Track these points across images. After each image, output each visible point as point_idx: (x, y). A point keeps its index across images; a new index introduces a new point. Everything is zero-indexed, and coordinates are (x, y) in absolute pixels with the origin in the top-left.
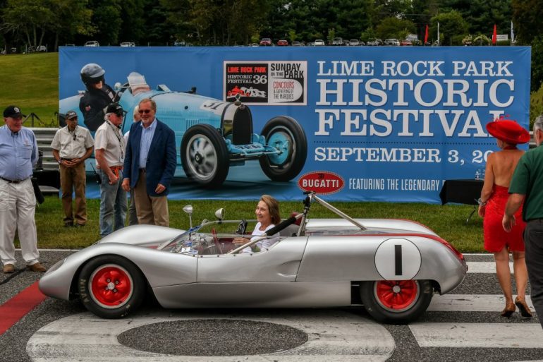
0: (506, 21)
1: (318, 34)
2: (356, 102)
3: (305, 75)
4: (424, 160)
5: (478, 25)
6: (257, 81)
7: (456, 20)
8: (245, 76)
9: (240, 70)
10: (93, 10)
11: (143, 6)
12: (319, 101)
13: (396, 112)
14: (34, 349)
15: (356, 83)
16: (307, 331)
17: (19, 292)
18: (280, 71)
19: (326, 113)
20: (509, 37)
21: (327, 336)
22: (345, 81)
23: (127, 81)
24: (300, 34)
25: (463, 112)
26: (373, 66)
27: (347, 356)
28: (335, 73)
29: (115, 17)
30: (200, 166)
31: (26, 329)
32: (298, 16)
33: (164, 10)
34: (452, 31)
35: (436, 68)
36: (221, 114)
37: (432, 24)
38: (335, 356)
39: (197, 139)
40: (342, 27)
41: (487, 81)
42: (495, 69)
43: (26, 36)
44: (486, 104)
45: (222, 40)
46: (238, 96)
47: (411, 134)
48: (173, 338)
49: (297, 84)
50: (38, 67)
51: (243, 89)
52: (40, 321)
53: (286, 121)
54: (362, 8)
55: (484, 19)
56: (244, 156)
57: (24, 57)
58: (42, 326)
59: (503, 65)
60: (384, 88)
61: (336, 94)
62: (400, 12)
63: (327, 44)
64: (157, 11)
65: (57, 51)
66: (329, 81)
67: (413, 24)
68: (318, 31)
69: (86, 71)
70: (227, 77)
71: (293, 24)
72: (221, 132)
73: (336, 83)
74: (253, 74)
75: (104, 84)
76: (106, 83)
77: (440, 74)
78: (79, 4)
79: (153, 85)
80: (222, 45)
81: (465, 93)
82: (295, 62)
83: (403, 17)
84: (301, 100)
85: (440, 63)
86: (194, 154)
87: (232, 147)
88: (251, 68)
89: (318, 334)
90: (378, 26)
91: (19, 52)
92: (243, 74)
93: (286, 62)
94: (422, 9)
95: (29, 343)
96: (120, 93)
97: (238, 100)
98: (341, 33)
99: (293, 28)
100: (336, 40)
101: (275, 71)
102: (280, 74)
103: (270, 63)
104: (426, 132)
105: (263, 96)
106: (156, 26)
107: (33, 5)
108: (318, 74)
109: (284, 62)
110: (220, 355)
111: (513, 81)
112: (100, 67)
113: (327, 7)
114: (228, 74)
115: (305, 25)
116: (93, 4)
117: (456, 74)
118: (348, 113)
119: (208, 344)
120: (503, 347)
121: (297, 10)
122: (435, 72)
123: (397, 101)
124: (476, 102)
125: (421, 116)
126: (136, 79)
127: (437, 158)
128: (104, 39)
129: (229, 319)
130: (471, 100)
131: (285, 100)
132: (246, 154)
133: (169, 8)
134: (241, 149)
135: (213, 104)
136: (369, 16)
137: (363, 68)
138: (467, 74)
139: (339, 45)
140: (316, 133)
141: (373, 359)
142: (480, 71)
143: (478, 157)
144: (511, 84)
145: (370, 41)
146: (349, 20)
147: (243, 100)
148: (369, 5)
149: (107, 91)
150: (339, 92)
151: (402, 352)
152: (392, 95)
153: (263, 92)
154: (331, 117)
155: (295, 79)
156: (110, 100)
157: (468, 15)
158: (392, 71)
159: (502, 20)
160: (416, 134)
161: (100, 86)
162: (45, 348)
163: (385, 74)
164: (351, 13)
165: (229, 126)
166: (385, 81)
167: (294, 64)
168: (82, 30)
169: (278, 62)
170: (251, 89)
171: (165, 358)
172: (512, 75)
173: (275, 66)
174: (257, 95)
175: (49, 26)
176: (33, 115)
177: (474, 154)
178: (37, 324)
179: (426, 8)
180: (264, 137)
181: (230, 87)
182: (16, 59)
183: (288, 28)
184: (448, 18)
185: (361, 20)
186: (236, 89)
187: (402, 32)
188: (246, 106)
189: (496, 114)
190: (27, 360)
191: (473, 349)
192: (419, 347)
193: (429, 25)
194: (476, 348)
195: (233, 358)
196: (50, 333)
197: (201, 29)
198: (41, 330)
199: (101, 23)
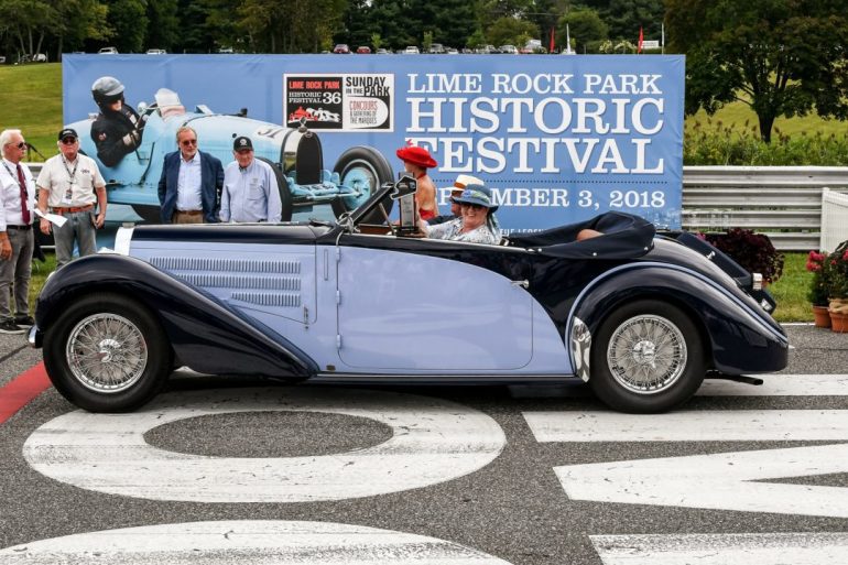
0: (655, 23)
1: (411, 39)
2: (458, 127)
3: (391, 92)
4: (547, 204)
5: (620, 28)
6: (328, 100)
7: (590, 21)
8: (311, 94)
9: (305, 86)
10: (110, 6)
12: (410, 126)
13: (511, 141)
14: (34, 452)
15: (458, 102)
16: (392, 424)
17: (12, 379)
18: (358, 87)
20: (660, 44)
21: (418, 431)
22: (445, 100)
23: (155, 100)
24: (387, 40)
25: (597, 140)
26: (480, 80)
27: (444, 455)
28: (431, 90)
29: (139, 15)
31: (22, 426)
32: (382, 17)
33: (204, 6)
34: (586, 36)
35: (563, 83)
36: (280, 144)
37: (560, 26)
40: (442, 29)
41: (628, 101)
42: (639, 85)
43: (19, 41)
44: (627, 131)
45: (282, 46)
46: (302, 121)
47: (531, 170)
48: (217, 436)
49: (380, 104)
50: (35, 83)
51: (310, 110)
52: (41, 416)
53: (366, 153)
54: (468, 6)
55: (627, 21)
56: (311, 200)
57: (17, 69)
58: (44, 422)
59: (649, 79)
60: (495, 109)
61: (432, 118)
62: (518, 10)
63: (421, 52)
64: (195, 7)
65: (61, 61)
66: (423, 100)
67: (535, 26)
68: (411, 35)
69: (99, 87)
70: (288, 94)
71: (377, 26)
72: (280, 168)
73: (432, 103)
74: (323, 90)
75: (123, 104)
76: (126, 102)
77: (568, 91)
79: (191, 106)
80: (283, 52)
81: (600, 116)
82: (379, 75)
83: (523, 18)
84: (386, 125)
85: (567, 76)
87: (297, 189)
88: (320, 84)
89: (406, 428)
90: (490, 29)
91: (9, 62)
92: (310, 90)
93: (366, 76)
94: (547, 7)
95: (26, 444)
96: (146, 116)
97: (303, 126)
98: (440, 38)
99: (377, 31)
100: (433, 46)
101: (352, 87)
102: (358, 91)
103: (344, 76)
104: (550, 167)
105: (337, 120)
106: (194, 28)
108: (409, 91)
109: (363, 75)
110: (280, 455)
111: (661, 100)
112: (117, 81)
113: (422, 5)
114: (289, 90)
115: (393, 27)
117: (589, 91)
118: (448, 142)
119: (263, 443)
120: (643, 440)
121: (383, 7)
122: (562, 88)
123: (511, 126)
124: (615, 127)
125: (543, 146)
126: (166, 98)
127: (564, 201)
128: (124, 46)
129: (290, 410)
130: (607, 125)
131: (366, 126)
132: (315, 197)
133: (211, 4)
134: (307, 191)
135: (270, 131)
136: (477, 14)
137: (468, 83)
138: (603, 91)
139: (438, 53)
141: (476, 458)
142: (619, 88)
143: (617, 199)
144: (660, 104)
145: (480, 48)
146: (452, 20)
147: (310, 125)
148: (477, 1)
149: (128, 113)
150: (437, 114)
151: (515, 449)
152: (506, 119)
153: (336, 115)
155: (378, 97)
156: (131, 126)
157: (607, 15)
158: (506, 87)
159: (651, 22)
160: (537, 170)
161: (118, 107)
162: (48, 450)
163: (496, 90)
164: (455, 12)
165: (291, 159)
166: (496, 100)
167: (376, 78)
168: (94, 33)
169: (355, 75)
170: (320, 111)
172: (661, 92)
173: (351, 81)
174: (328, 119)
175: (49, 27)
176: (29, 146)
177: (612, 196)
178: (36, 420)
179: (552, 5)
180: (337, 174)
181: (292, 108)
182: (6, 72)
183: (371, 31)
184: (580, 19)
185: (466, 21)
186: (300, 110)
187: (520, 37)
188: (314, 134)
189: (641, 144)
190: (24, 466)
191: (605, 444)
192: (536, 442)
193: (556, 29)
194: (609, 443)
195: (295, 459)
196: (54, 432)
197: (254, 32)
198: (43, 427)
199: (120, 23)
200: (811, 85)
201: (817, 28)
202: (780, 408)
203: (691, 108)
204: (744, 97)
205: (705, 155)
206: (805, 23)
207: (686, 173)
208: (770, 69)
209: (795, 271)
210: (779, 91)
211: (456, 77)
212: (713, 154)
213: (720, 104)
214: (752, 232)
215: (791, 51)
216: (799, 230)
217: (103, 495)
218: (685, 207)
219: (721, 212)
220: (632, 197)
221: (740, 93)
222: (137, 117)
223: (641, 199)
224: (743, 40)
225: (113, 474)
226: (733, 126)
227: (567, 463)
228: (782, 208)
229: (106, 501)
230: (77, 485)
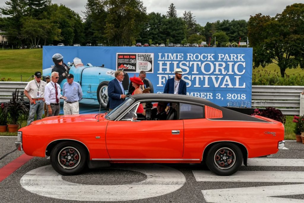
3: (153, 60)
4: (205, 98)
5: (233, 38)
6: (131, 62)
7: (223, 36)
8: (126, 60)
9: (123, 57)
10: (62, 29)
11: (84, 28)
12: (159, 71)
13: (193, 76)
14: (24, 182)
15: (175, 63)
16: (147, 174)
17: (19, 156)
18: (142, 58)
19: (162, 77)
20: (247, 44)
21: (156, 176)
22: (171, 62)
23: (73, 62)
24: (154, 41)
25: (223, 76)
26: (183, 56)
27: (164, 186)
28: (166, 59)
29: (71, 33)
30: (105, 100)
31: (21, 173)
32: (153, 34)
33: (93, 30)
34: (221, 41)
35: (211, 57)
37: (212, 37)
38: (158, 185)
39: (104, 88)
40: (173, 38)
41: (233, 63)
42: (237, 58)
43: (31, 41)
44: (233, 73)
45: (119, 44)
46: (123, 69)
47: (200, 86)
49: (149, 63)
50: (36, 55)
51: (125, 65)
52: (27, 169)
54: (182, 30)
55: (235, 36)
57: (30, 50)
58: (28, 171)
59: (240, 56)
60: (188, 65)
61: (166, 68)
62: (198, 32)
63: (166, 46)
64: (90, 30)
66: (163, 62)
67: (204, 37)
68: (162, 40)
69: (55, 57)
70: (118, 60)
71: (151, 37)
73: (166, 63)
74: (130, 59)
76: (64, 62)
77: (213, 59)
78: (55, 27)
79: (85, 63)
80: (119, 46)
81: (224, 68)
82: (149, 54)
83: (200, 34)
84: (151, 70)
85: (213, 55)
86: (103, 95)
88: (129, 56)
89: (152, 176)
90: (189, 38)
91: (28, 48)
92: (125, 59)
93: (144, 54)
94: (208, 31)
95: (21, 179)
96: (70, 67)
98: (172, 41)
99: (151, 39)
100: (170, 44)
101: (139, 58)
102: (141, 59)
103: (137, 54)
104: (206, 85)
105: (134, 69)
106: (90, 37)
107: (34, 27)
108: (159, 59)
109: (143, 54)
110: (107, 185)
111: (245, 63)
112: (61, 55)
113: (167, 30)
114: (118, 59)
115: (156, 37)
116: (61, 27)
117: (220, 60)
119: (102, 180)
120: (233, 181)
121: (153, 31)
122: (210, 59)
123: (193, 71)
124: (229, 72)
125: (204, 78)
126: (77, 61)
127: (211, 97)
128: (66, 43)
130: (226, 71)
133: (95, 29)
135: (112, 72)
136: (185, 33)
137: (179, 57)
138: (224, 60)
139: (171, 46)
140: (158, 86)
141: (175, 187)
142: (230, 59)
143: (229, 97)
144: (244, 64)
145: (186, 44)
146: (176, 35)
147: (125, 70)
148: (185, 28)
149: (64, 66)
150: (168, 67)
151: (189, 184)
152: (192, 69)
153: (134, 67)
154: (164, 78)
155: (148, 61)
156: (65, 70)
157: (229, 34)
158: (192, 58)
159: (244, 36)
160: (202, 86)
161: (61, 64)
162: (29, 181)
163: (188, 59)
164: (177, 32)
166: (188, 62)
167: (148, 55)
168: (56, 38)
169: (141, 54)
170: (129, 66)
171: (82, 186)
172: (244, 60)
173: (139, 56)
174: (131, 68)
175: (41, 36)
177: (228, 95)
178: (26, 171)
179: (210, 30)
181: (119, 65)
182: (26, 51)
183: (149, 39)
184: (220, 35)
185: (181, 35)
186: (122, 65)
187: (199, 41)
188: (126, 73)
189: (237, 78)
190: (20, 187)
191: (220, 182)
192: (196, 181)
193: (211, 38)
194: (221, 182)
195: (113, 186)
196: (31, 175)
197: (109, 39)
198: (28, 173)
199: (65, 35)
200: (298, 58)
201: (300, 38)
202: (282, 171)
203: (257, 65)
204: (275, 61)
205: (261, 81)
206: (295, 37)
207: (253, 88)
208: (284, 52)
209: (290, 122)
210: (287, 60)
211: (175, 55)
212: (264, 81)
213: (267, 64)
214: (275, 109)
215: (291, 46)
216: (292, 108)
217: (46, 197)
218: (253, 99)
219: (264, 101)
220: (234, 96)
221: (274, 60)
222: (67, 67)
223: (238, 97)
224: (274, 42)
225: (50, 190)
226: (270, 72)
227: (206, 189)
228: (286, 100)
229: (46, 200)
230: (37, 194)
